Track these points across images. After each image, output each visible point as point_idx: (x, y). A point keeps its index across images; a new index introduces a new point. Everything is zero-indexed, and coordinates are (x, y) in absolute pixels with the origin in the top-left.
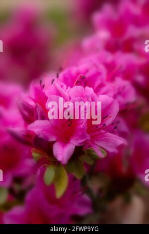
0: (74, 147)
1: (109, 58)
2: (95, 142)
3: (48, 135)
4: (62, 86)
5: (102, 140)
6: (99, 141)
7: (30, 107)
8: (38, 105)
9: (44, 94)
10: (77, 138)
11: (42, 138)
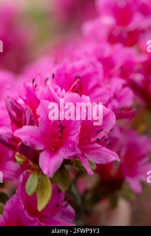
0: (62, 159)
1: (108, 50)
2: (86, 155)
3: (35, 142)
4: (56, 90)
5: (93, 154)
6: (90, 154)
7: (19, 107)
8: (28, 107)
9: (35, 97)
10: (67, 150)
11: (28, 146)
